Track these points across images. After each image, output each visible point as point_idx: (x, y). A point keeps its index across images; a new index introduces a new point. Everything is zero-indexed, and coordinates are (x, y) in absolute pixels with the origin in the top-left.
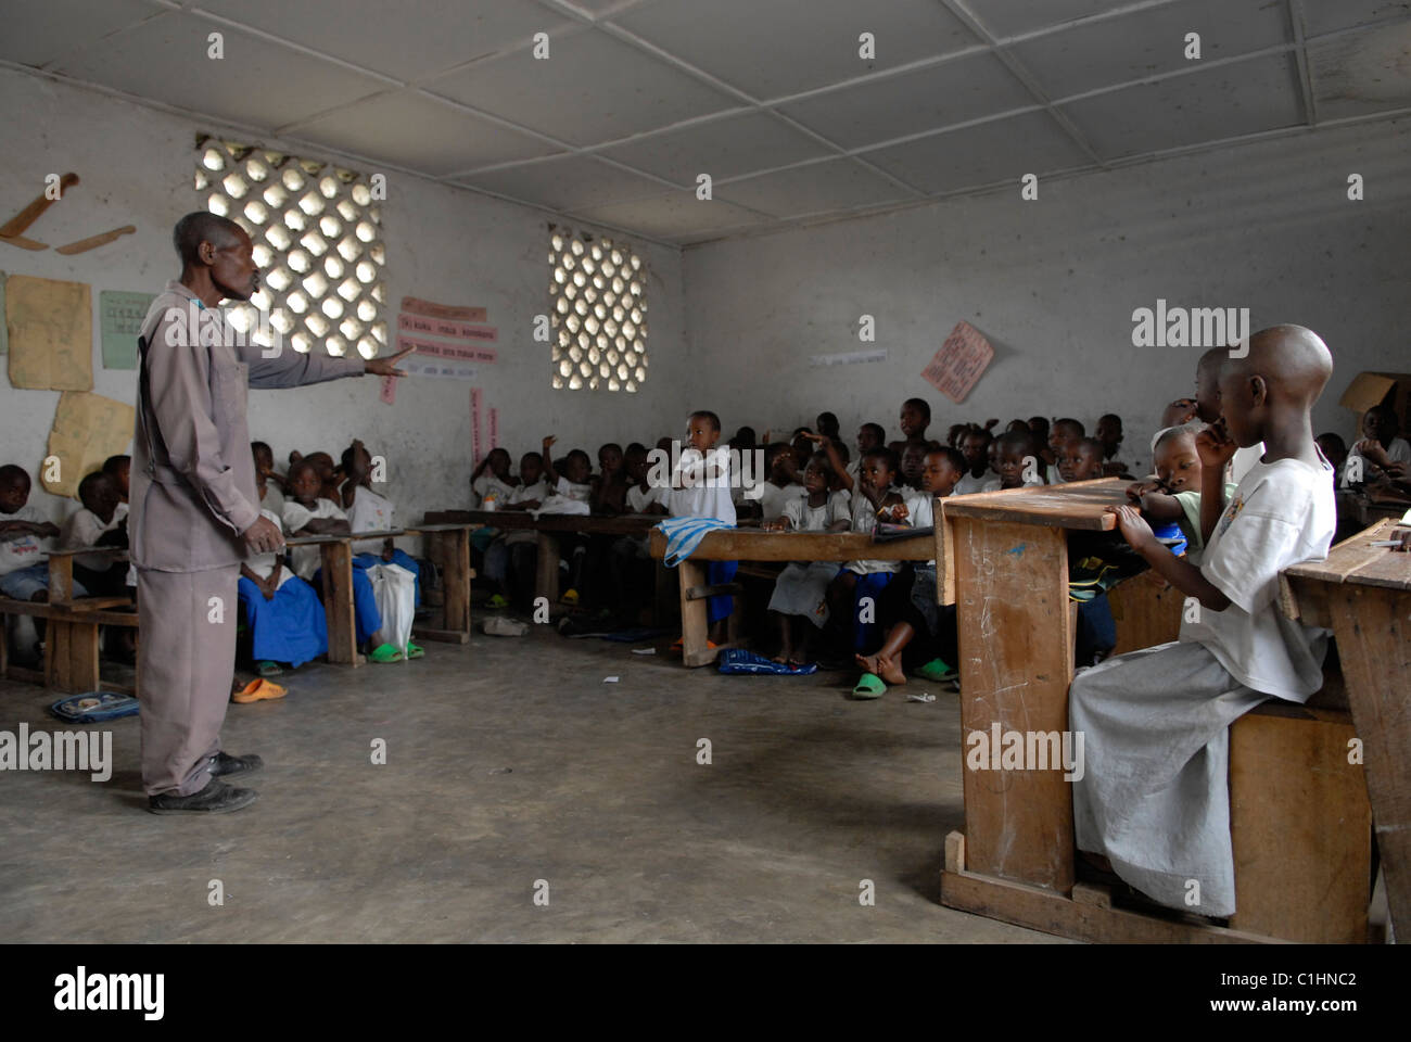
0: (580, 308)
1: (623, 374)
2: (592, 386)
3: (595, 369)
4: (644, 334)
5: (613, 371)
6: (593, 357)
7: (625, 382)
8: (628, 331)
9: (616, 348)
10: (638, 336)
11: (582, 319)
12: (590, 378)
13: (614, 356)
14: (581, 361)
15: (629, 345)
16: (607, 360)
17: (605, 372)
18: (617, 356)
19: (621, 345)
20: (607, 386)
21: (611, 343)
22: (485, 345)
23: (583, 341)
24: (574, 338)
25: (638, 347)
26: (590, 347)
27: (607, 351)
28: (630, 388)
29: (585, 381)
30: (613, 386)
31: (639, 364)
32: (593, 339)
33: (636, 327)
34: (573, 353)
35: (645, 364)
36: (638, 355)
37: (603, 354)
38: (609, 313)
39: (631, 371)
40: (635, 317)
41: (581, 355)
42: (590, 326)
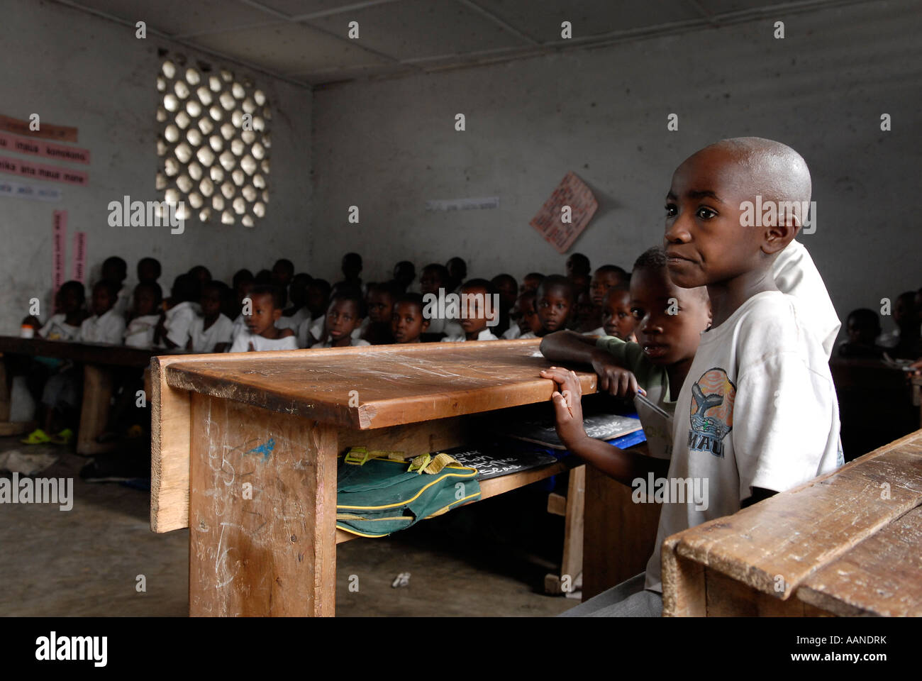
0: (193, 138)
1: (239, 207)
2: (203, 217)
3: (207, 201)
4: (266, 170)
5: (228, 205)
6: (205, 189)
7: (241, 216)
8: (247, 166)
9: (232, 182)
10: (258, 171)
11: (194, 149)
12: (200, 210)
13: (230, 189)
14: (191, 191)
15: (248, 180)
16: (221, 193)
17: (217, 204)
18: (233, 190)
19: (238, 178)
20: (221, 218)
21: (227, 176)
22: (75, 167)
23: (194, 172)
24: (183, 168)
25: (258, 182)
26: (202, 177)
27: (221, 183)
28: (246, 222)
29: (194, 212)
30: (226, 219)
31: (258, 199)
32: (205, 171)
33: (257, 162)
34: (182, 183)
35: (265, 198)
36: (258, 190)
37: (217, 187)
38: (226, 146)
39: (249, 206)
40: (257, 152)
41: (191, 185)
42: (204, 157)
